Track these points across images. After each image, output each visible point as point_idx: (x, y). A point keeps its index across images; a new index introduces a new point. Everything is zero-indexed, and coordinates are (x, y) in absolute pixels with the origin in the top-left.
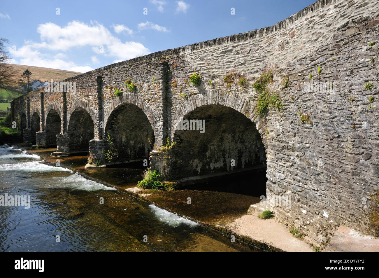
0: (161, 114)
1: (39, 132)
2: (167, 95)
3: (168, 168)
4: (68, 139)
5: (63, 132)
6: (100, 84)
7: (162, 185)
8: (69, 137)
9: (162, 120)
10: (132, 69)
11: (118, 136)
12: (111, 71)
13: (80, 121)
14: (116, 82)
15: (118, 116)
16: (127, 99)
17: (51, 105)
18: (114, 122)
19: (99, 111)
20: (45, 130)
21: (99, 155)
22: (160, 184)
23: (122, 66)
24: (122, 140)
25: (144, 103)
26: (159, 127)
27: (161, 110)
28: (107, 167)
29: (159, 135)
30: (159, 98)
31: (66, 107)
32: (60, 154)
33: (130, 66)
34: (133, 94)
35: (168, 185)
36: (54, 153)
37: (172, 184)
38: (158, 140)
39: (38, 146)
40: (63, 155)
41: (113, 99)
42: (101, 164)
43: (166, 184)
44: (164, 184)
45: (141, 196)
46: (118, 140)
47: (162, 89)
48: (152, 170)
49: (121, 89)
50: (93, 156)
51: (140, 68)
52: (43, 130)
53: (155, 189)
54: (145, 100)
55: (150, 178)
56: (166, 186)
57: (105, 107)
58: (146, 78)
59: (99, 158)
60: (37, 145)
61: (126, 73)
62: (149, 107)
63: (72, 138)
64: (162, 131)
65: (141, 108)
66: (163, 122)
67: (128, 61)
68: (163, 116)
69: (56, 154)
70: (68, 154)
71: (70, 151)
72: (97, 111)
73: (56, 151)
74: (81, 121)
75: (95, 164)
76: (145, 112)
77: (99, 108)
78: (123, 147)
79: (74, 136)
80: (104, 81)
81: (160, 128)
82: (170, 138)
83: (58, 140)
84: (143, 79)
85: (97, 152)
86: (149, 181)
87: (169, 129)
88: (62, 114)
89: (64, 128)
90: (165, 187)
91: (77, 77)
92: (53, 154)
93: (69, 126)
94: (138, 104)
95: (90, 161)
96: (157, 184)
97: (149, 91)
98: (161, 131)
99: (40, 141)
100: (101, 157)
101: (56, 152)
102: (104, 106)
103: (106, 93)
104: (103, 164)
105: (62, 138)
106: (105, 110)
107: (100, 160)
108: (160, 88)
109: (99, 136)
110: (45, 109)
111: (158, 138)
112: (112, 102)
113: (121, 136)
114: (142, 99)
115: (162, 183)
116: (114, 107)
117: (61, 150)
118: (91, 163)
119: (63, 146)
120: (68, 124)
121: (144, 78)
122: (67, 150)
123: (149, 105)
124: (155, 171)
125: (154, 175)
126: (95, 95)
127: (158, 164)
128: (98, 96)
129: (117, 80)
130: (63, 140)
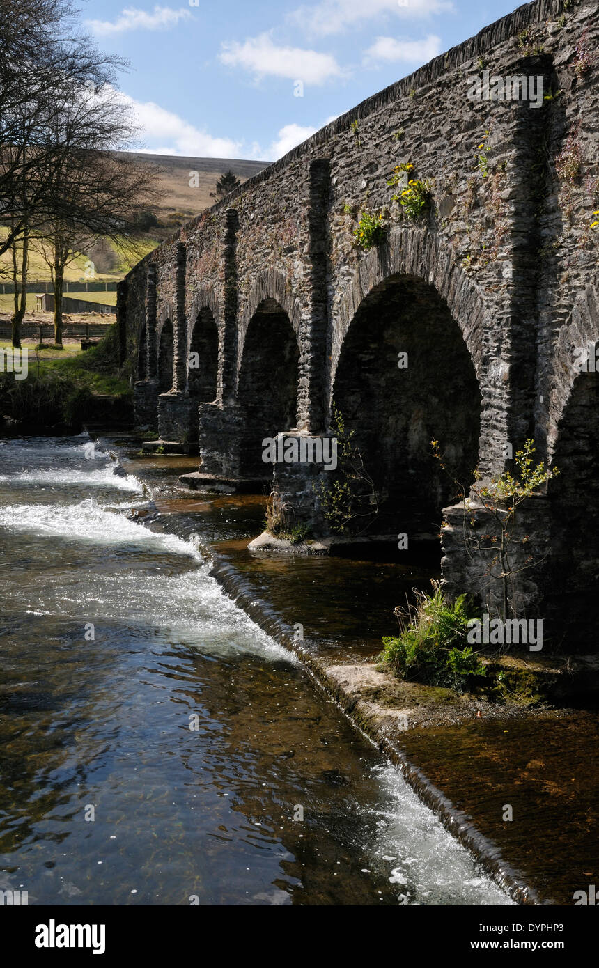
0: (505, 325)
1: (169, 393)
2: (536, 224)
3: (526, 589)
4: (239, 424)
5: (224, 397)
6: (323, 195)
7: (483, 673)
8: (241, 415)
9: (508, 351)
10: (423, 113)
11: (391, 421)
12: (357, 133)
13: (284, 357)
14: (369, 181)
15: (386, 334)
16: (403, 255)
17: (203, 291)
18: (370, 361)
19: (314, 312)
20: (187, 388)
21: (306, 496)
22: (476, 665)
23: (391, 105)
24: (406, 439)
25: (457, 270)
26: (495, 386)
27: (506, 302)
28: (334, 551)
29: (495, 427)
30: (502, 242)
31: (236, 298)
32: (206, 482)
33: (415, 97)
34: (422, 231)
35: (517, 678)
36: (186, 476)
37: (535, 673)
38: (489, 450)
39: (164, 445)
40: (217, 487)
41: (359, 257)
42: (315, 535)
43: (506, 669)
44: (494, 669)
45: (368, 714)
46: (389, 440)
47: (512, 196)
48: (451, 591)
49: (382, 214)
50: (285, 500)
51: (448, 105)
52: (181, 387)
53: (448, 686)
54: (460, 258)
55: (432, 631)
56: (505, 681)
57: (337, 298)
58: (468, 148)
59: (309, 510)
60: (160, 442)
61: (402, 137)
62: (473, 289)
63: (254, 421)
64: (505, 406)
65: (444, 294)
66: (509, 360)
67: (410, 78)
68: (513, 335)
69: (194, 479)
70: (233, 485)
71: (243, 471)
72: (306, 315)
73: (195, 470)
74: (288, 356)
75: (290, 533)
76: (456, 316)
77: (315, 301)
78: (412, 471)
79: (261, 415)
80: (335, 180)
81: (498, 391)
82: (541, 442)
83: (205, 425)
84: (457, 155)
85: (302, 486)
86: (429, 643)
87: (541, 399)
88: (222, 326)
89: (224, 380)
90: (501, 685)
91: (266, 175)
92: (185, 480)
93: (243, 372)
94: (434, 279)
95: (273, 519)
96: (462, 664)
97: (476, 212)
98: (500, 408)
99: (169, 429)
100: (315, 508)
101: (195, 475)
102: (333, 290)
103: (338, 234)
104: (320, 537)
105: (218, 420)
106: (335, 307)
107: (312, 522)
108: (506, 193)
109: (309, 417)
110: (189, 310)
111: (491, 441)
112: (354, 272)
113: (401, 424)
114: (449, 255)
115: (485, 662)
116: (362, 294)
117: (213, 466)
118: (276, 531)
119: (221, 452)
120: (240, 365)
121: (461, 153)
122: (234, 468)
123: (473, 282)
124: (460, 601)
125: (454, 617)
126: (302, 245)
127: (478, 566)
128: (311, 247)
129: (372, 172)
130: (221, 427)
